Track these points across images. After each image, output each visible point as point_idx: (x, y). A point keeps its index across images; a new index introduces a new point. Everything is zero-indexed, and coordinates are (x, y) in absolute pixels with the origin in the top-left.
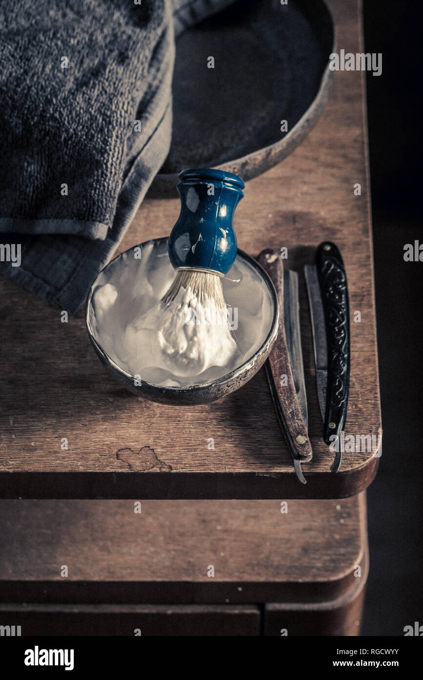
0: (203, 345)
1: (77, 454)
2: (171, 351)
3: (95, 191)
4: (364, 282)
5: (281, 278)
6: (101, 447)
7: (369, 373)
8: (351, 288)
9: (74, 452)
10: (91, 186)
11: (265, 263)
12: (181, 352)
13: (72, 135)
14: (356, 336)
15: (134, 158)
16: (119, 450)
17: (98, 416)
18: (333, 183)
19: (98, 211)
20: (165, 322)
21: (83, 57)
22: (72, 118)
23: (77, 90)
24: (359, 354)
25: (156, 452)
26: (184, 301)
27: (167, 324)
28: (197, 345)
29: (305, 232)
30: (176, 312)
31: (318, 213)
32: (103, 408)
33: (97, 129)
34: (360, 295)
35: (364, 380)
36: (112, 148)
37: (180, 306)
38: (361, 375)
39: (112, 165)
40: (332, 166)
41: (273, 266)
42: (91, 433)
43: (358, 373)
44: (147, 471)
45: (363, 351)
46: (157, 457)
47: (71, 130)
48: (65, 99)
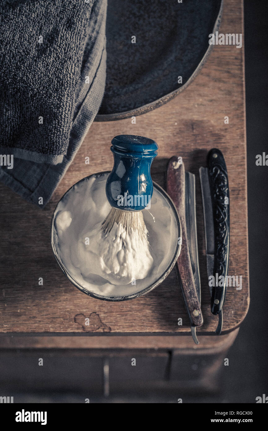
0: (130, 268)
1: (48, 318)
2: (109, 272)
3: (54, 135)
4: (240, 180)
5: (183, 181)
6: (64, 313)
7: (242, 254)
8: (231, 185)
9: (46, 317)
10: (51, 131)
11: (173, 170)
12: (116, 273)
13: (36, 93)
14: (234, 223)
15: (81, 104)
16: (76, 316)
17: (61, 289)
18: (220, 95)
19: (56, 148)
20: (105, 249)
21: (42, 26)
22: (36, 80)
23: (38, 57)
24: (235, 238)
25: (100, 317)
26: (117, 234)
27: (106, 252)
28: (126, 269)
29: (200, 137)
30: (112, 242)
31: (209, 121)
32: (64, 282)
33: (53, 89)
34: (237, 190)
35: (239, 259)
36: (65, 103)
37: (114, 239)
38: (237, 255)
39: (65, 116)
40: (219, 80)
41: (178, 171)
42: (57, 302)
43: (235, 253)
44: (94, 331)
45: (238, 236)
46: (101, 321)
47: (35, 90)
48: (30, 65)
